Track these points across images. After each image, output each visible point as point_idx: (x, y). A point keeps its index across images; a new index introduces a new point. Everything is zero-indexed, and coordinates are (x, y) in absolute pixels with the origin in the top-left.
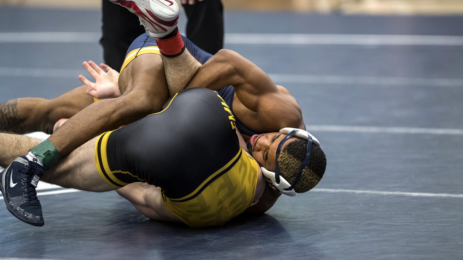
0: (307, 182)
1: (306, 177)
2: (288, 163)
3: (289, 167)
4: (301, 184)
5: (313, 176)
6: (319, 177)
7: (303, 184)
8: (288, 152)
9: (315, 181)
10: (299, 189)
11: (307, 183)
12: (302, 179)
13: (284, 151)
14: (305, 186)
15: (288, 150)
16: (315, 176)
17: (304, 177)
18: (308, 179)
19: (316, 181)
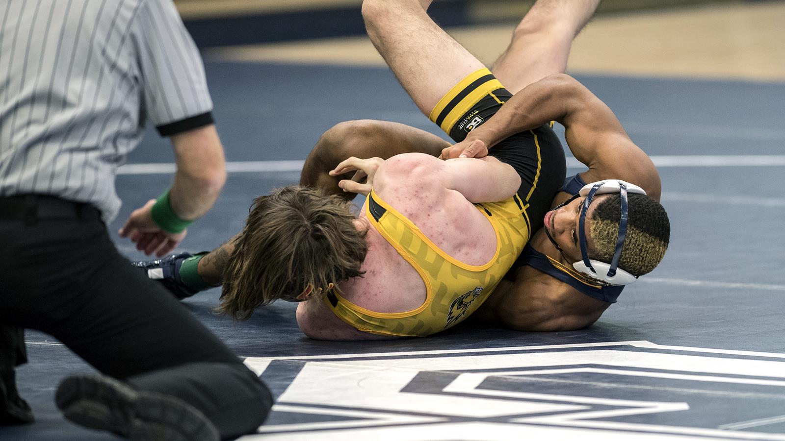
0: (647, 253)
1: (643, 246)
2: (608, 233)
3: (613, 239)
4: (639, 258)
5: (652, 242)
6: (663, 242)
7: (643, 258)
8: (601, 218)
9: (659, 249)
10: (641, 268)
11: (648, 255)
12: (638, 250)
13: (594, 218)
14: (647, 260)
15: (600, 214)
16: (657, 242)
17: (640, 247)
18: (647, 249)
19: (661, 248)
